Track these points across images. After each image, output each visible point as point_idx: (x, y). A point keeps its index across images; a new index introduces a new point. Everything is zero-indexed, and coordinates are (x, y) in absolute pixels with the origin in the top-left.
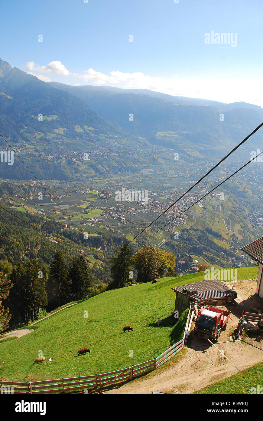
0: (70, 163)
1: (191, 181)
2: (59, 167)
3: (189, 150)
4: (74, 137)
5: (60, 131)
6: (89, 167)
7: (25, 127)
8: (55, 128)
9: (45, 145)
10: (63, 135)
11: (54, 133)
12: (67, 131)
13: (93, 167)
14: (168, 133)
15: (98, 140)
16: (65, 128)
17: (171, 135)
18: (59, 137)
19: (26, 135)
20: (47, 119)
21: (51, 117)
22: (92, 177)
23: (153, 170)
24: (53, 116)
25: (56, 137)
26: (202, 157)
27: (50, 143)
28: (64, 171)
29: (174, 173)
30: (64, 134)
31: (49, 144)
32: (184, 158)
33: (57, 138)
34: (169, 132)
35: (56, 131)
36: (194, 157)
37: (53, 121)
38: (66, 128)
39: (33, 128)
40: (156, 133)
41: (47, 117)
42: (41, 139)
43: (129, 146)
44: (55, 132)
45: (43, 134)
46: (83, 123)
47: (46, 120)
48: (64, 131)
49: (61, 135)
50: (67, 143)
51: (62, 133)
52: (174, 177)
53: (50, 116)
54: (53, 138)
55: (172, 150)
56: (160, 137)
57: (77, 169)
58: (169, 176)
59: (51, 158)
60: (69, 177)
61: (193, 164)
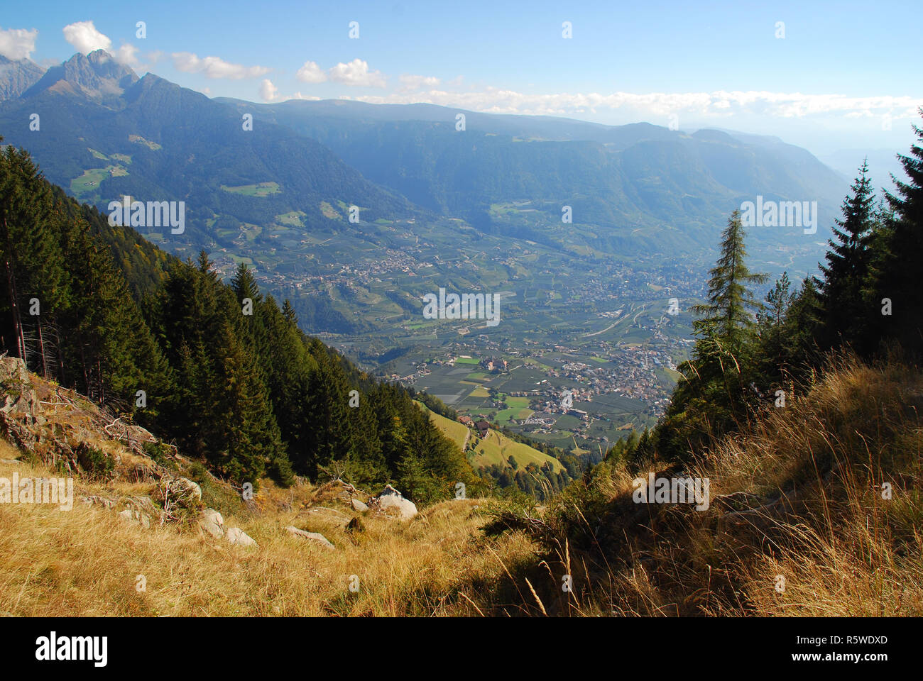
0: (344, 291)
1: (604, 311)
2: (326, 303)
3: (568, 241)
4: (326, 231)
5: (293, 218)
6: (386, 299)
7: (216, 216)
8: (280, 214)
9: (273, 253)
10: (303, 229)
11: (282, 225)
12: (307, 218)
13: (394, 297)
14: (512, 205)
15: (379, 234)
16: (300, 212)
17: (522, 211)
18: (296, 233)
19: (223, 233)
20: (258, 192)
21: (264, 187)
22: (400, 320)
23: (515, 294)
24: (269, 184)
25: (289, 233)
26: (599, 255)
27: (282, 250)
28: (339, 313)
29: (559, 296)
30: (303, 226)
31: (280, 252)
32: (567, 261)
33: (292, 237)
34: (515, 203)
35: (284, 219)
36: (584, 257)
37: (270, 197)
38: (302, 210)
39: (234, 216)
40: (488, 208)
41: (257, 188)
42: (258, 241)
43: (444, 243)
44: (284, 223)
45: (258, 229)
46: (335, 197)
47: (255, 195)
48: (301, 218)
49: (298, 228)
50: (317, 245)
51: (297, 222)
52: (564, 305)
53: (262, 184)
54: (284, 236)
55: (533, 243)
56: (500, 217)
57: (365, 305)
58: (555, 305)
59: (303, 285)
60: (355, 326)
61: (590, 273)
